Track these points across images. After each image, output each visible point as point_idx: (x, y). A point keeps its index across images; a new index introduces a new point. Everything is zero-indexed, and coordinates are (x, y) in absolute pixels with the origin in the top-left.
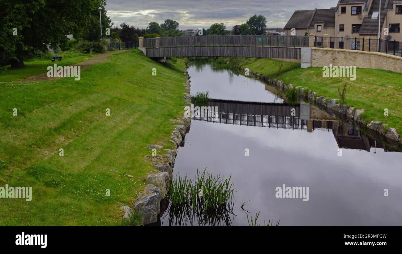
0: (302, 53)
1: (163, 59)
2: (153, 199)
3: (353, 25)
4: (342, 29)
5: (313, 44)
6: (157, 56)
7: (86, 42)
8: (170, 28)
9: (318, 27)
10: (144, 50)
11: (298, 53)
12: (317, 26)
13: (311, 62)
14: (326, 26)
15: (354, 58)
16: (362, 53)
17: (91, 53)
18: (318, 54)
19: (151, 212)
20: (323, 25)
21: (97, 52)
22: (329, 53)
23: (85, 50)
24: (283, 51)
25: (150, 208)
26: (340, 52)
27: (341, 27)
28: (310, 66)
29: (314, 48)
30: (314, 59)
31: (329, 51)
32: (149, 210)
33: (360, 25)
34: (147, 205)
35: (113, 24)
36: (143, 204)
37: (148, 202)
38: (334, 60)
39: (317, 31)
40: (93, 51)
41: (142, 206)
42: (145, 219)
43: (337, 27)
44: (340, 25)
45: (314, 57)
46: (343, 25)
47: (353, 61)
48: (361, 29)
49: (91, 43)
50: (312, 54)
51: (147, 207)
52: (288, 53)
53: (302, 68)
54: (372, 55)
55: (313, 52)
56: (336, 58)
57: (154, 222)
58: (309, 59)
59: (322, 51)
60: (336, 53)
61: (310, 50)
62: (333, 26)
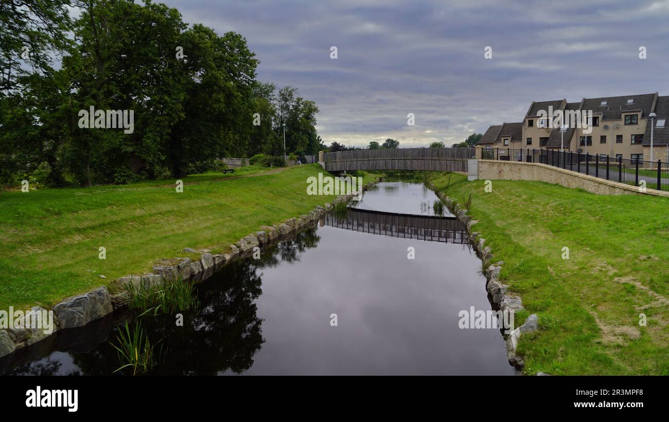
0: (469, 165)
1: (343, 173)
2: (81, 301)
3: (541, 138)
4: (529, 142)
5: (480, 156)
6: (335, 170)
7: (269, 157)
8: (390, 147)
9: (506, 141)
10: (323, 164)
11: (466, 166)
12: (504, 140)
13: (478, 175)
14: (513, 140)
15: (519, 169)
16: (526, 165)
17: (271, 166)
18: (485, 167)
19: (75, 315)
20: (510, 139)
21: (278, 166)
22: (495, 165)
23: (266, 164)
24: (451, 163)
25: (74, 311)
26: (506, 164)
27: (529, 140)
28: (477, 179)
29: (480, 160)
30: (481, 172)
31: (496, 163)
32: (73, 313)
33: (547, 138)
34: (71, 306)
35: (323, 142)
36: (66, 305)
37: (73, 304)
38: (500, 172)
39: (504, 145)
40: (273, 165)
41: (64, 308)
42: (67, 322)
43: (525, 141)
44: (528, 139)
45: (480, 169)
46: (531, 138)
47: (518, 173)
48: (548, 143)
49: (273, 157)
50: (478, 167)
51: (70, 310)
52: (456, 165)
53: (469, 181)
54: (535, 166)
55: (480, 164)
56: (502, 170)
57: (80, 326)
58: (476, 173)
59: (489, 163)
60: (502, 165)
61: (477, 163)
62: (520, 139)
